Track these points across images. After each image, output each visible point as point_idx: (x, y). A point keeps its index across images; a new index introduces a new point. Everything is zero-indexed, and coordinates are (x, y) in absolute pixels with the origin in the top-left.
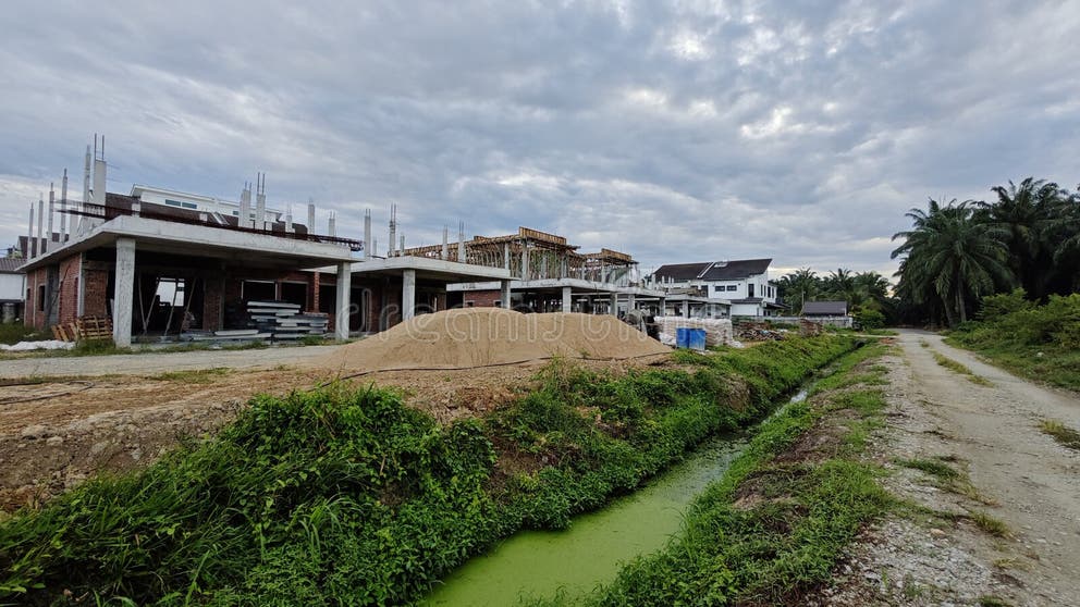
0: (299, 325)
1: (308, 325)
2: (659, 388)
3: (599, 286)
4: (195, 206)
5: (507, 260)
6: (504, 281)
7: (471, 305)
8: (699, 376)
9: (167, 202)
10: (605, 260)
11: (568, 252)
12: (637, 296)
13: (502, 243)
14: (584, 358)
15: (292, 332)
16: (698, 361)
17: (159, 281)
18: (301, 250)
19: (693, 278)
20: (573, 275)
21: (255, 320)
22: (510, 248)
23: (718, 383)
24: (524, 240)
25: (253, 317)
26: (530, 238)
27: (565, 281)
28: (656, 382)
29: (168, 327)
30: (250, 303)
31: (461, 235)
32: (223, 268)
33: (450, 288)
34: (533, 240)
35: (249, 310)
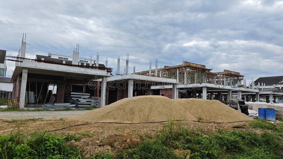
0: (87, 102)
1: (91, 102)
2: (234, 142)
3: (221, 86)
4: (67, 59)
5: (178, 76)
6: (174, 84)
7: (163, 95)
8: (264, 135)
9: (59, 58)
10: (226, 75)
11: (207, 71)
12: (242, 92)
13: (175, 68)
14: (199, 121)
15: (85, 104)
16: (266, 127)
17: (49, 85)
18: (87, 72)
19: (276, 83)
20: (209, 82)
21: (73, 100)
22: (179, 70)
23: (276, 141)
24: (185, 67)
25: (73, 98)
26: (188, 65)
27: (203, 85)
28: (232, 138)
29: (45, 102)
30: (72, 93)
31: (157, 66)
32: (65, 80)
33: (153, 88)
34: (189, 66)
35: (71, 96)
